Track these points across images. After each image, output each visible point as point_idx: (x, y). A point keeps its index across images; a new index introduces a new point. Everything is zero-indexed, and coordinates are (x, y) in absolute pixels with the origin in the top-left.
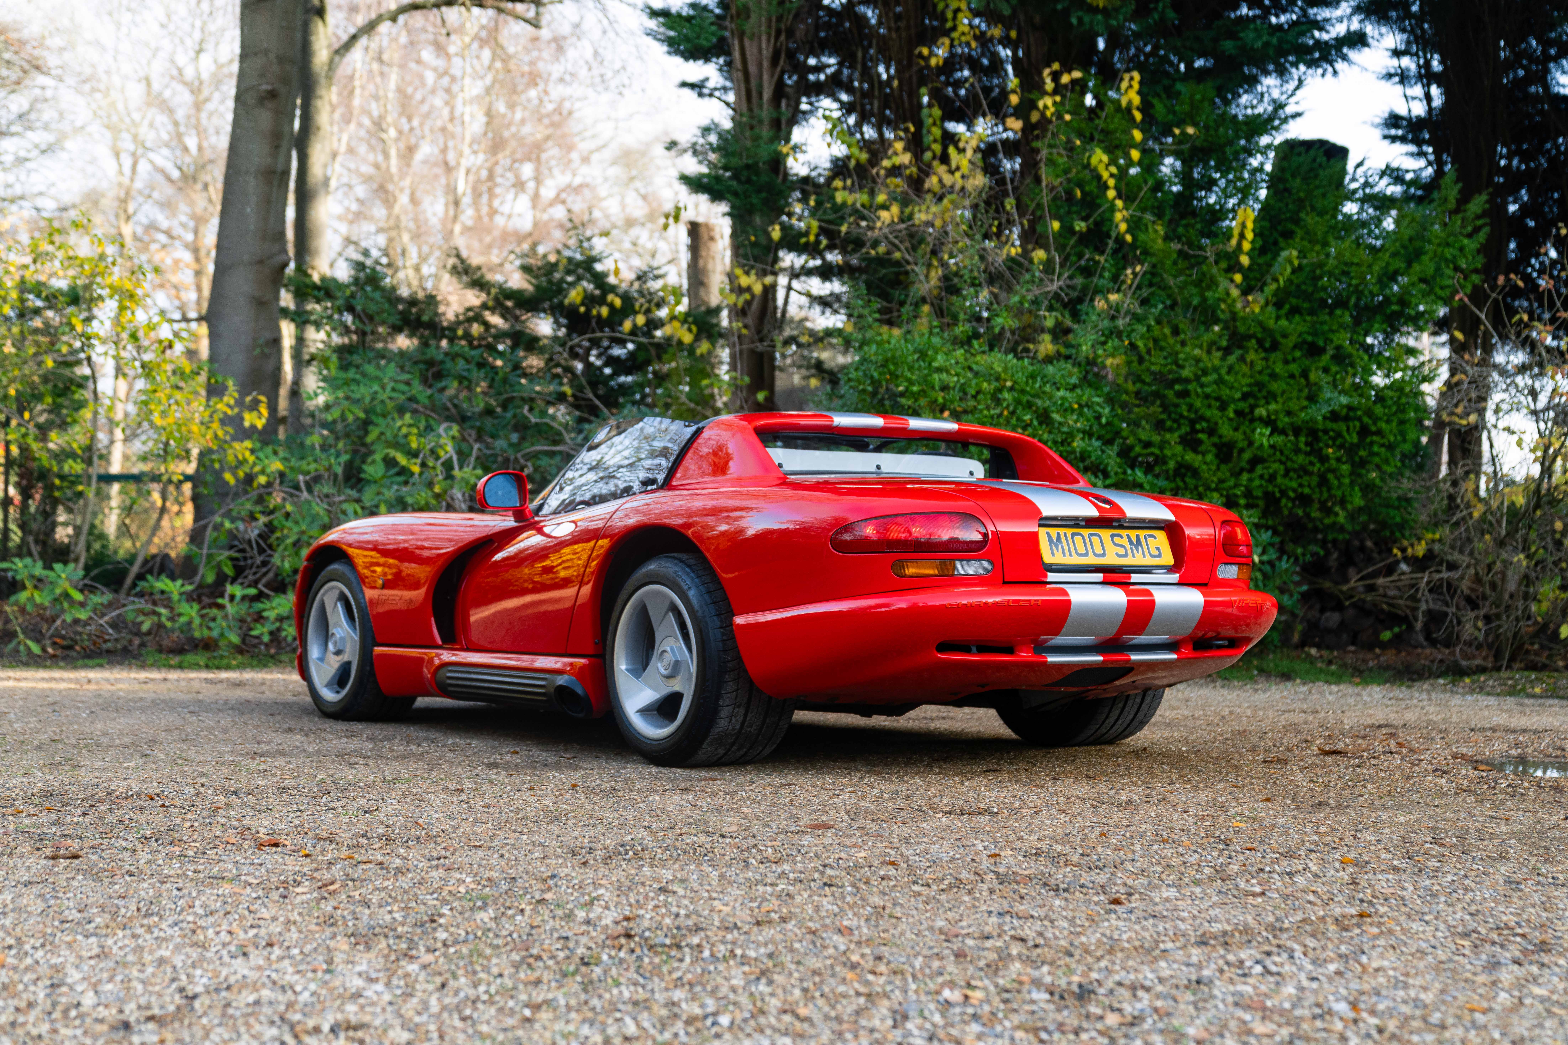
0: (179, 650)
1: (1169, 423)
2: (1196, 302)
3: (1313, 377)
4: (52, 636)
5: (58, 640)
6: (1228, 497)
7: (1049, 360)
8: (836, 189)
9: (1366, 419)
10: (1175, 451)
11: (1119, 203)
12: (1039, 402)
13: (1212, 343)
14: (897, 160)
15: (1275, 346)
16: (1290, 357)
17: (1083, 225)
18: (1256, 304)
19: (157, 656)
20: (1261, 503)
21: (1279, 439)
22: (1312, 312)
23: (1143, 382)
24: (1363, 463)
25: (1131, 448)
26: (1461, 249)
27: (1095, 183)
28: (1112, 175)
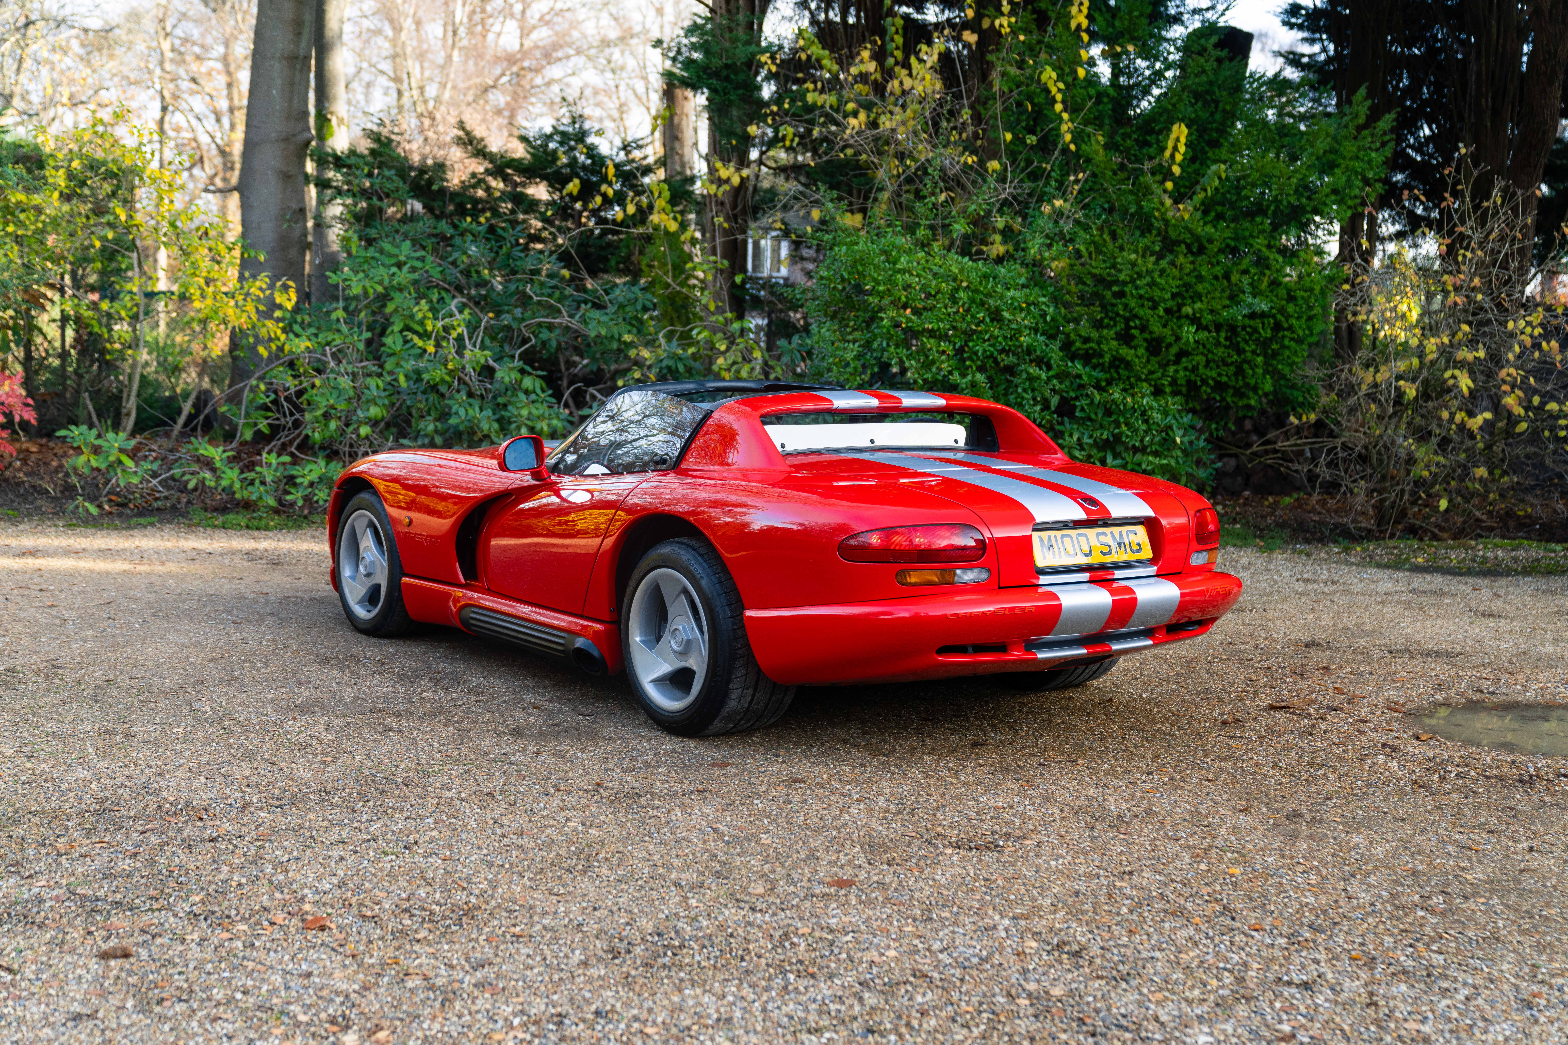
0: (223, 509)
1: (1106, 321)
2: (1132, 210)
3: (1234, 278)
4: (109, 493)
5: (113, 498)
6: (1155, 386)
7: (999, 260)
8: (807, 90)
9: (1279, 317)
10: (1111, 346)
11: (1065, 116)
12: (991, 302)
13: (1146, 248)
14: (863, 68)
15: (1201, 250)
16: (1214, 261)
17: (1034, 138)
18: (1186, 211)
19: (203, 514)
20: (1184, 390)
21: (1203, 335)
22: (1235, 219)
23: (1085, 284)
24: (1275, 354)
25: (1072, 343)
26: (1369, 162)
27: (1043, 95)
28: (1059, 90)
